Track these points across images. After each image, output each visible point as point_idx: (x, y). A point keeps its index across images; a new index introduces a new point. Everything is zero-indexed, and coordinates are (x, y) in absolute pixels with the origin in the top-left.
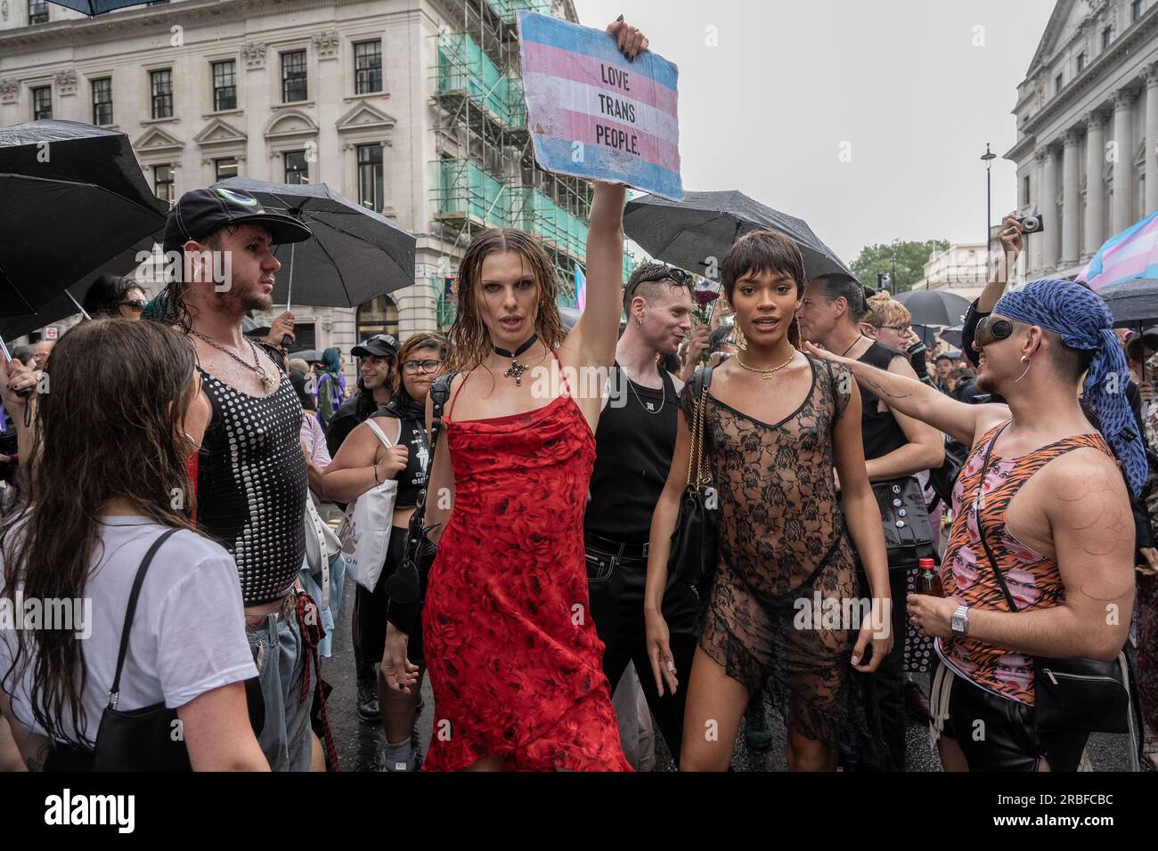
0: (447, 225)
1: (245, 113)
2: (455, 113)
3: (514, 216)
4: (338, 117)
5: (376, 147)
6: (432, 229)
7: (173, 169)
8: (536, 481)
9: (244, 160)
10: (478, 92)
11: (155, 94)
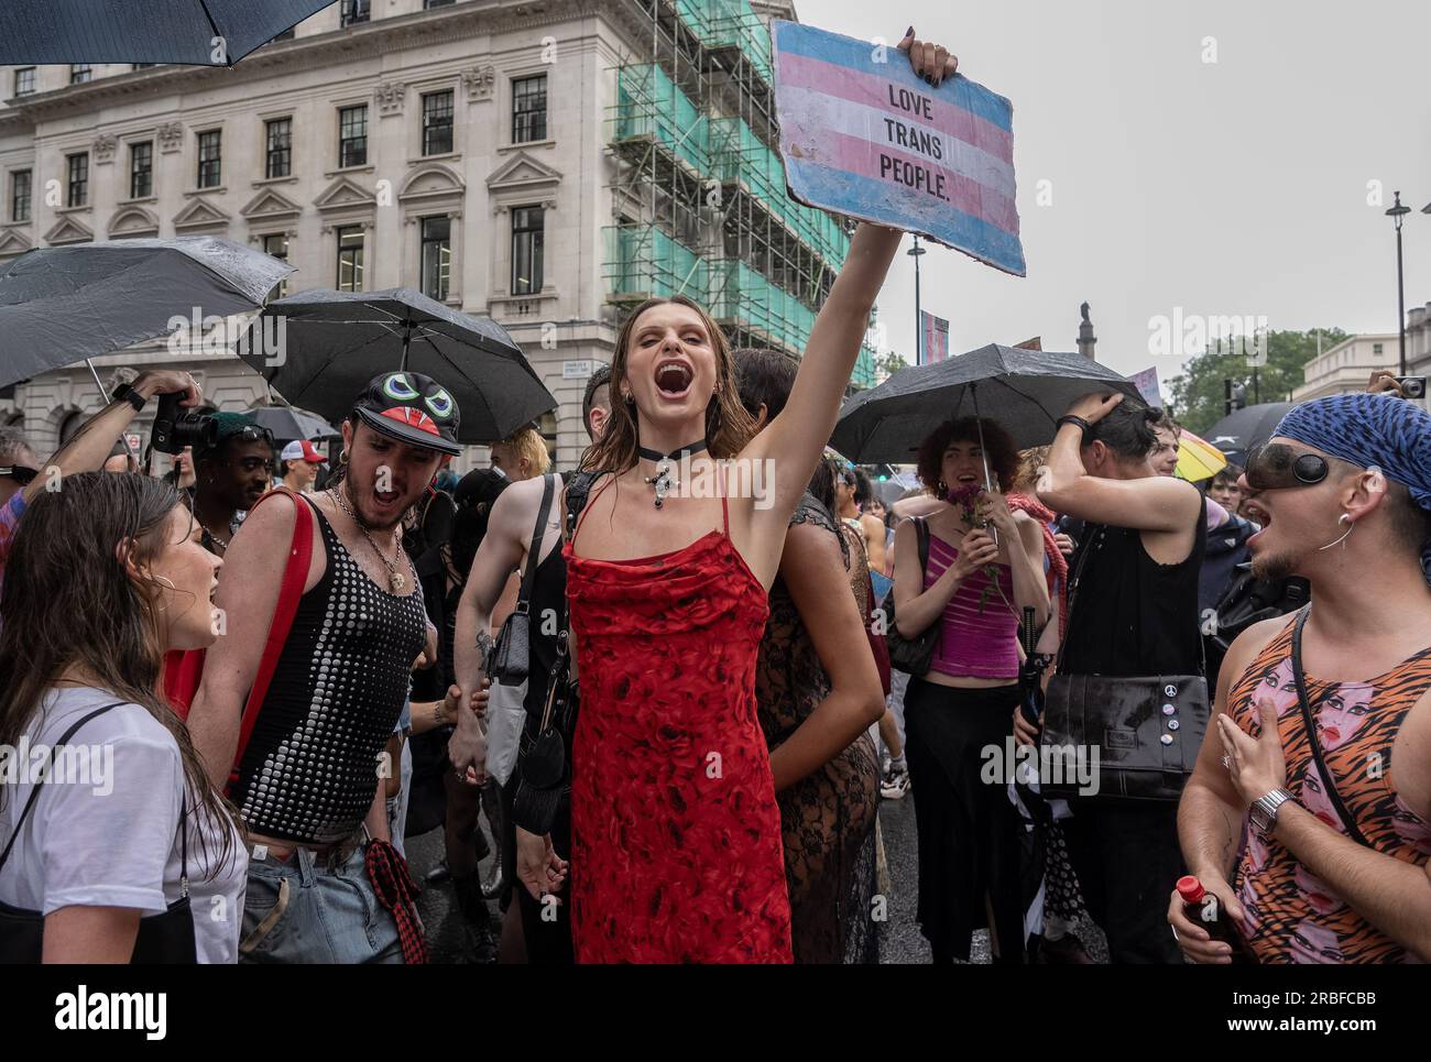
0: (623, 309)
1: (376, 169)
2: (638, 165)
3: (712, 298)
4: (489, 173)
5: (536, 212)
6: (604, 315)
7: (287, 239)
8: (664, 654)
9: (372, 228)
10: (668, 138)
11: (271, 148)
